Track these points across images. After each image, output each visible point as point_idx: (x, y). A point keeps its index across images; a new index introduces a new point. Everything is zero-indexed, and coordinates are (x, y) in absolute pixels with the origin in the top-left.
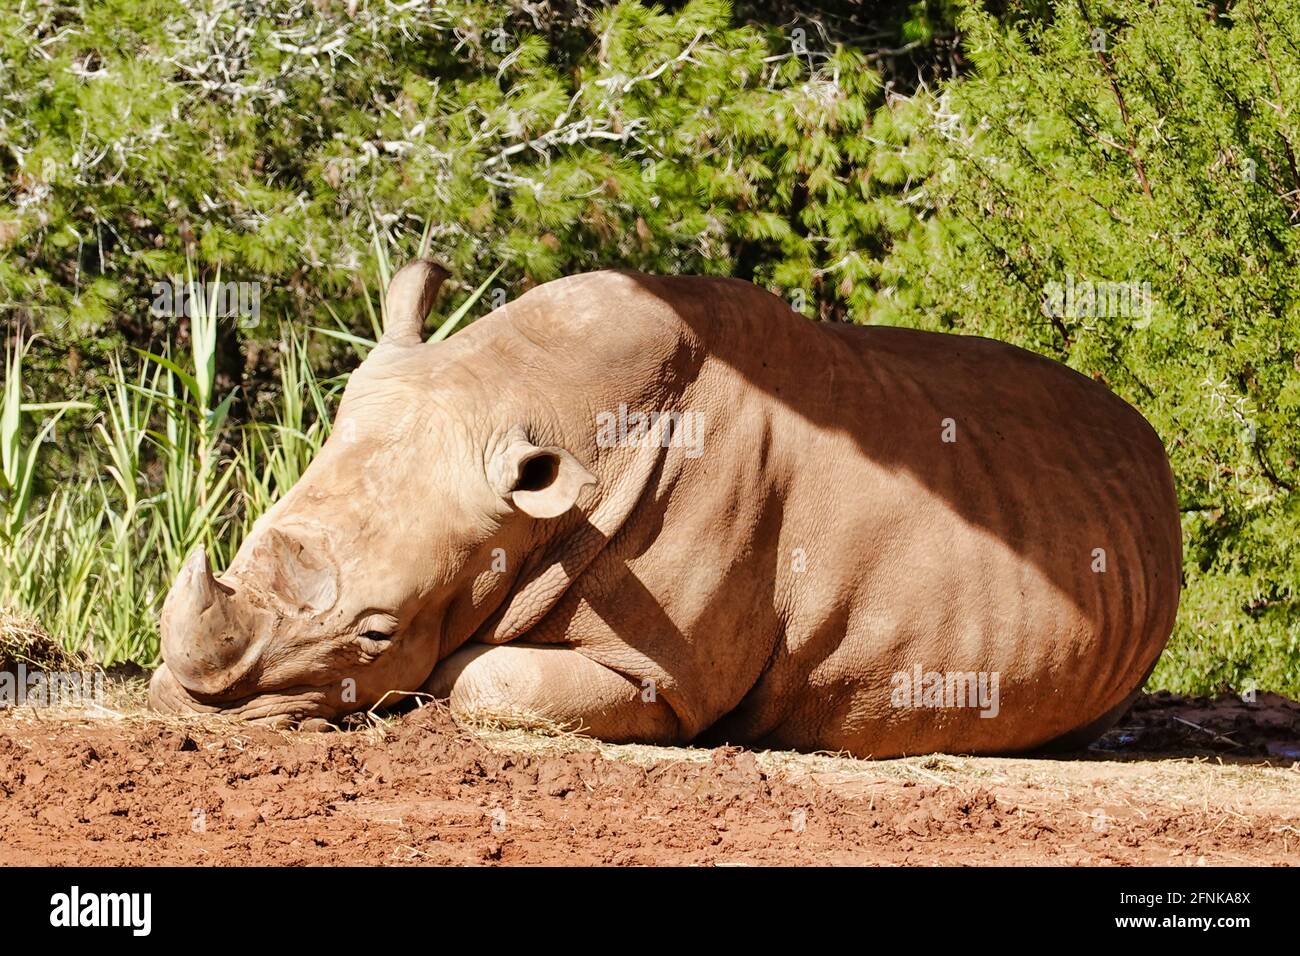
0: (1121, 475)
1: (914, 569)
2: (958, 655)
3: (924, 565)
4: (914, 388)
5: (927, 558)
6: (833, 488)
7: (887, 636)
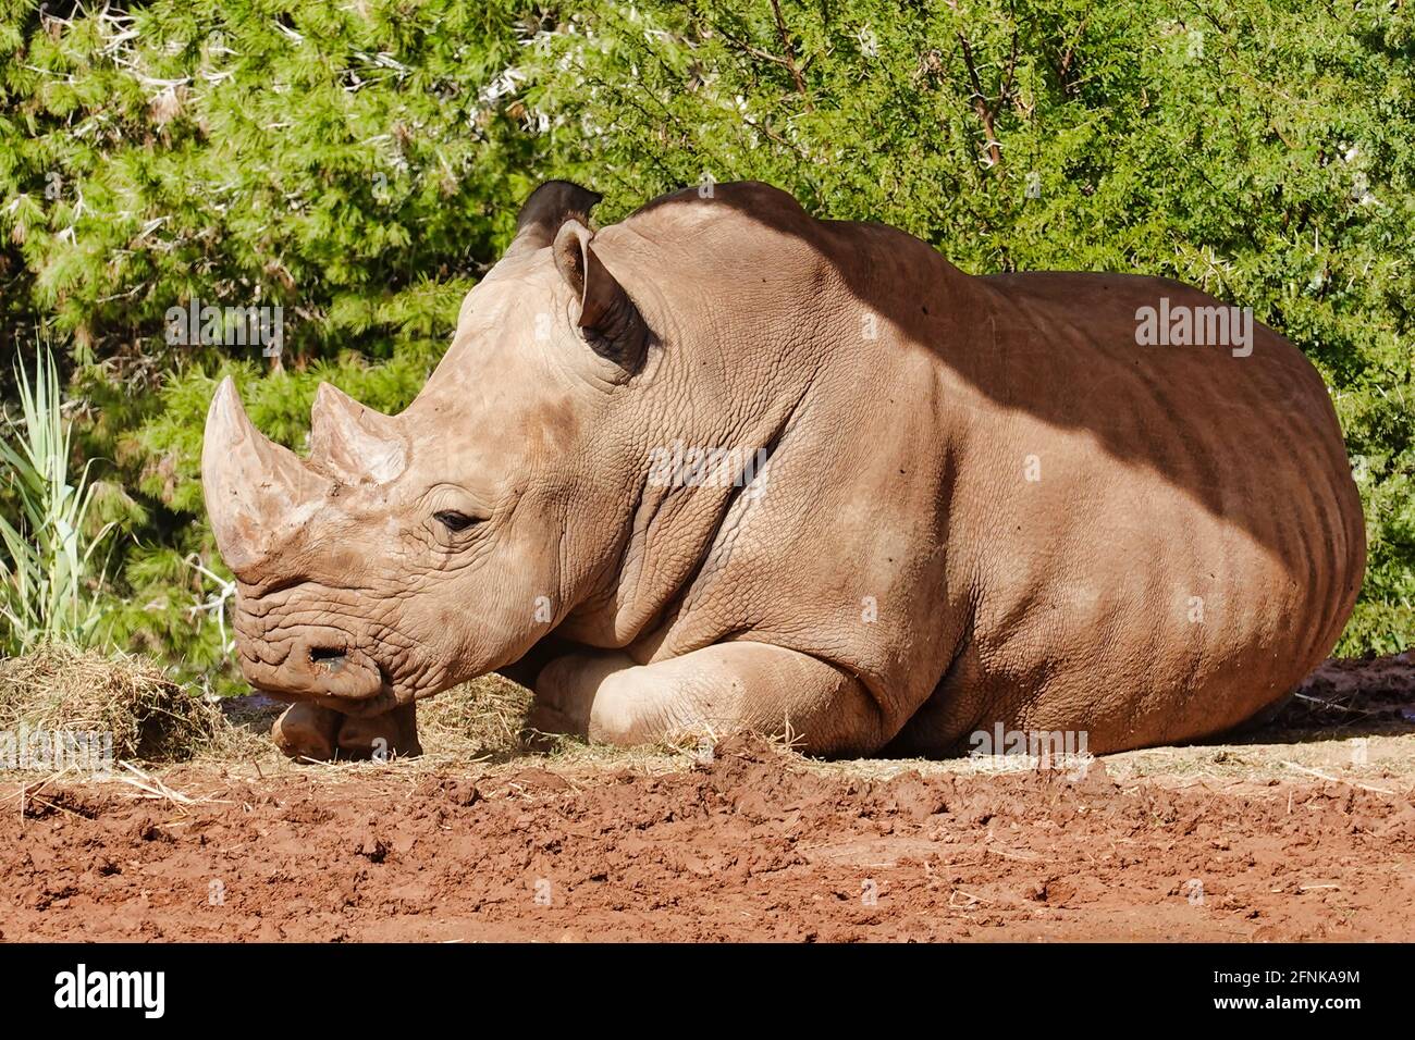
0: (1297, 406)
1: (1112, 530)
2: (1167, 625)
3: (1121, 525)
4: (1077, 335)
5: (1124, 518)
6: (1012, 445)
7: (1089, 607)
